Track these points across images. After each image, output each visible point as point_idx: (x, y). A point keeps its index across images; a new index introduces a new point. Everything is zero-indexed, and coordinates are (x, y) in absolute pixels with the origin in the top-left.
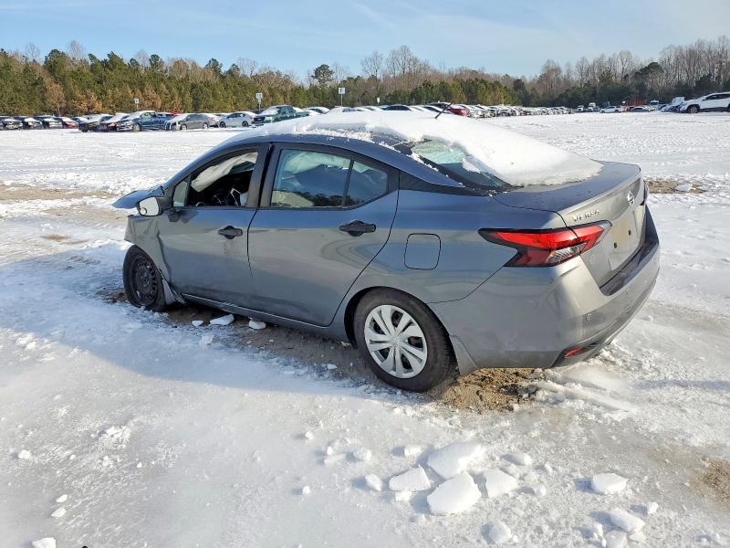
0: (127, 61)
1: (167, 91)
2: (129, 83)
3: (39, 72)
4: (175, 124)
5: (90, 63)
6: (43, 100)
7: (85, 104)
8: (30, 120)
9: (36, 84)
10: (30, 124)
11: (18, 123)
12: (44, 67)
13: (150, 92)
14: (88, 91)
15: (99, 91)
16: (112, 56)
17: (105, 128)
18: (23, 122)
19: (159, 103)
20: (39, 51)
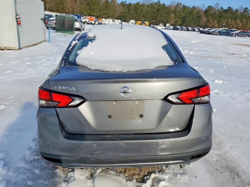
0: (234, 9)
1: (245, 22)
2: (231, 18)
3: (202, 13)
4: (233, 34)
5: (220, 10)
6: (199, 22)
7: (212, 24)
8: (190, 28)
9: (199, 17)
10: (190, 29)
11: (186, 29)
12: (204, 12)
13: (238, 22)
14: (215, 20)
15: (219, 20)
16: (229, 8)
17: (208, 33)
18: (188, 29)
19: (240, 26)
20: (205, 6)
